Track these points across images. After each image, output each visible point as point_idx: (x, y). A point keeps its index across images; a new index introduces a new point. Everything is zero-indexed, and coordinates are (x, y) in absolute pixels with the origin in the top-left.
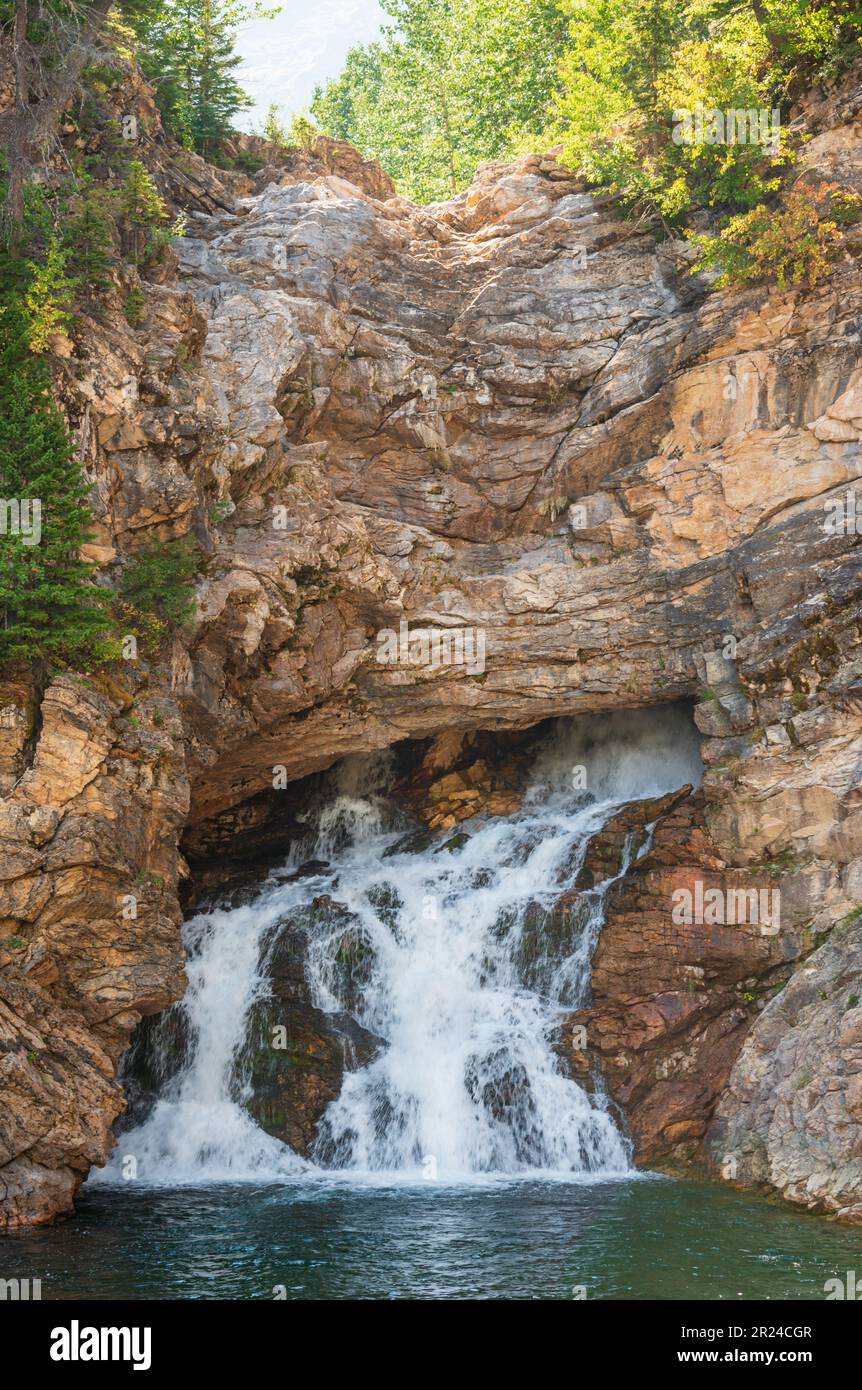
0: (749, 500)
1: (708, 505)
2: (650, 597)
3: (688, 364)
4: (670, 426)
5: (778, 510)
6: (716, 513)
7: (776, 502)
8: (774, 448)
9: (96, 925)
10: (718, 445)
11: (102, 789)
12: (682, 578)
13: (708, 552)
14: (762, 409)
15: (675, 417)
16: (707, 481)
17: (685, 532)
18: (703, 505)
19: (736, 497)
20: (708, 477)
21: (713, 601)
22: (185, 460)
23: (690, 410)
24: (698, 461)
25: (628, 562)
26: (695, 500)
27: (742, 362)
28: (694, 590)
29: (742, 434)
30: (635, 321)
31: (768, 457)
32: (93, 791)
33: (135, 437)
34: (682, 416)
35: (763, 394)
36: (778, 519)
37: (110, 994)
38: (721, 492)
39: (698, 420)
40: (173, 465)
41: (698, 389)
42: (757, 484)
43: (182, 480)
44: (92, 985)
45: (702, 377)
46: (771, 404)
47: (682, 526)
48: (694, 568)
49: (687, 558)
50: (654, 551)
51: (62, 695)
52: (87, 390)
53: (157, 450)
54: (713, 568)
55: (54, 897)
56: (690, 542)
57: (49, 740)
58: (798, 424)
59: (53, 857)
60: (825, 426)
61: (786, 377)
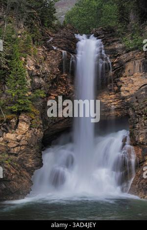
0: (138, 84)
2: (121, 100)
3: (128, 62)
6: (132, 86)
7: (142, 85)
8: (142, 75)
9: (28, 155)
10: (133, 75)
12: (126, 97)
13: (131, 93)
14: (140, 69)
15: (125, 71)
18: (130, 85)
19: (135, 84)
20: (131, 81)
21: (132, 101)
23: (128, 69)
24: (129, 78)
25: (117, 94)
27: (136, 61)
28: (129, 99)
29: (136, 73)
30: (119, 54)
31: (141, 77)
32: (27, 133)
33: (35, 74)
34: (126, 70)
35: (140, 67)
37: (30, 166)
38: (133, 83)
39: (129, 71)
41: (129, 66)
42: (139, 82)
43: (42, 81)
44: (27, 164)
45: (130, 64)
47: (126, 89)
48: (129, 96)
49: (128, 94)
50: (122, 93)
51: (22, 117)
52: (27, 66)
53: (38, 76)
54: (132, 96)
55: (21, 150)
56: (128, 91)
57: (20, 124)
58: (146, 72)
59: (21, 143)
61: (144, 64)
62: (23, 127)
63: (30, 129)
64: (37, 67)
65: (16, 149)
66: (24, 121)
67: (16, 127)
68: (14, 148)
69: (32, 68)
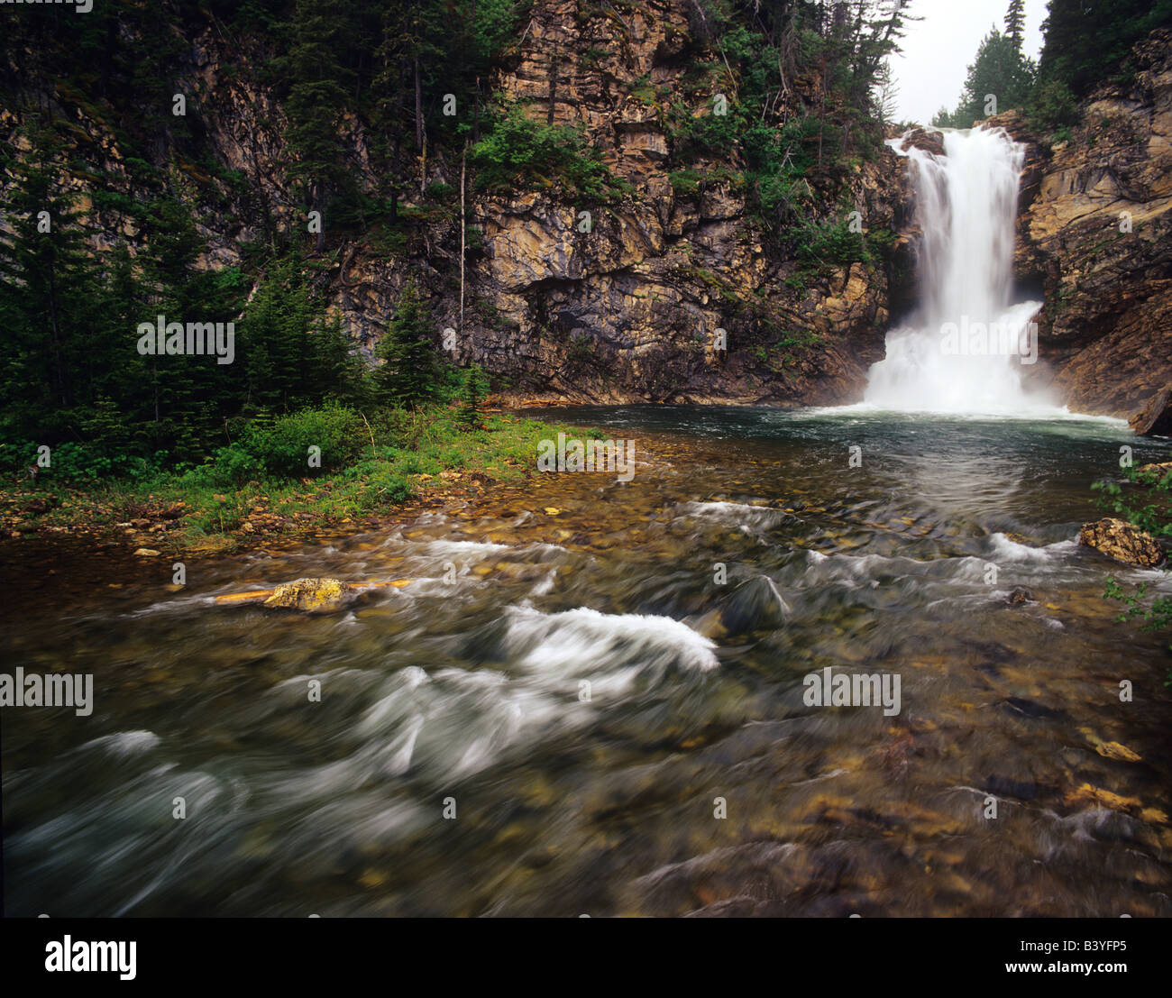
0: (1065, 216)
1: (1051, 218)
4: (1040, 194)
5: (1075, 219)
6: (1053, 221)
7: (1074, 217)
8: (1074, 200)
10: (1055, 199)
11: (866, 297)
12: (1041, 241)
13: (1050, 233)
14: (1072, 187)
15: (1042, 191)
16: (1051, 211)
17: (1042, 227)
18: (1049, 218)
19: (1060, 216)
21: (1050, 247)
23: (1047, 188)
24: (1048, 204)
26: (1047, 217)
27: (1066, 172)
28: (1045, 245)
29: (1064, 196)
31: (1072, 203)
32: (863, 297)
33: (877, 196)
34: (1044, 190)
35: (1072, 183)
36: (1075, 222)
38: (1055, 214)
39: (1049, 191)
40: (887, 204)
41: (1051, 181)
42: (1068, 212)
45: (1052, 178)
46: (1075, 186)
47: (1041, 225)
48: (1045, 238)
49: (1043, 235)
50: (1031, 233)
51: (855, 268)
52: (864, 181)
53: (883, 200)
54: (1052, 238)
55: (851, 327)
56: (1044, 230)
57: (851, 282)
58: (1083, 192)
59: (852, 315)
60: (1092, 192)
61: (1081, 176)
62: (857, 286)
63: (868, 291)
64: (881, 184)
65: (842, 325)
66: (859, 276)
67: (843, 288)
68: (839, 322)
69: (874, 185)
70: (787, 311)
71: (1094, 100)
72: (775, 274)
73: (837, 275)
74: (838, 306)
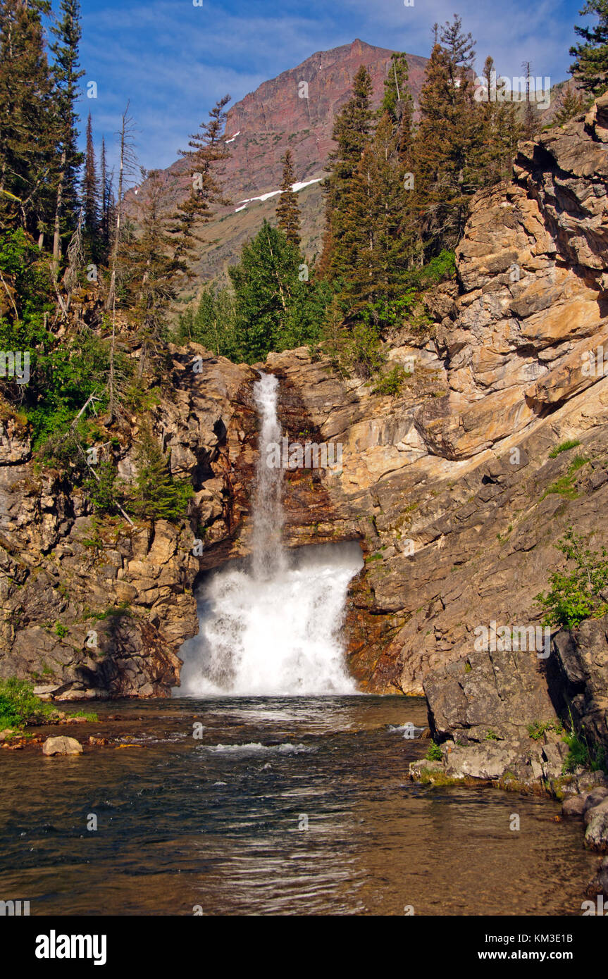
0: (376, 470)
1: (362, 471)
3: (356, 422)
4: (348, 444)
5: (385, 474)
6: (364, 474)
7: (385, 472)
8: (384, 452)
9: (171, 607)
10: (365, 451)
11: (175, 560)
12: (353, 497)
13: (362, 487)
14: (380, 439)
15: (350, 440)
17: (354, 481)
18: (360, 471)
19: (371, 469)
20: (361, 463)
21: (365, 504)
22: (193, 449)
23: (355, 438)
24: (358, 456)
26: (358, 470)
27: (374, 422)
28: (358, 501)
29: (373, 447)
30: (334, 407)
31: (381, 456)
32: (171, 561)
34: (353, 440)
35: (380, 434)
36: (386, 477)
37: (176, 631)
38: (366, 467)
39: (357, 442)
40: (189, 450)
41: (359, 431)
42: (378, 465)
45: (360, 427)
46: (383, 437)
47: (352, 478)
48: (357, 493)
49: (354, 490)
51: (161, 525)
54: (364, 493)
55: (159, 597)
56: (356, 484)
57: (157, 542)
58: (392, 444)
59: (160, 582)
60: (401, 445)
61: (388, 428)
62: (163, 547)
63: (176, 553)
65: (150, 593)
66: (167, 535)
67: (148, 550)
68: (145, 591)
70: (83, 577)
71: (392, 346)
72: (67, 533)
73: (141, 535)
74: (143, 572)
